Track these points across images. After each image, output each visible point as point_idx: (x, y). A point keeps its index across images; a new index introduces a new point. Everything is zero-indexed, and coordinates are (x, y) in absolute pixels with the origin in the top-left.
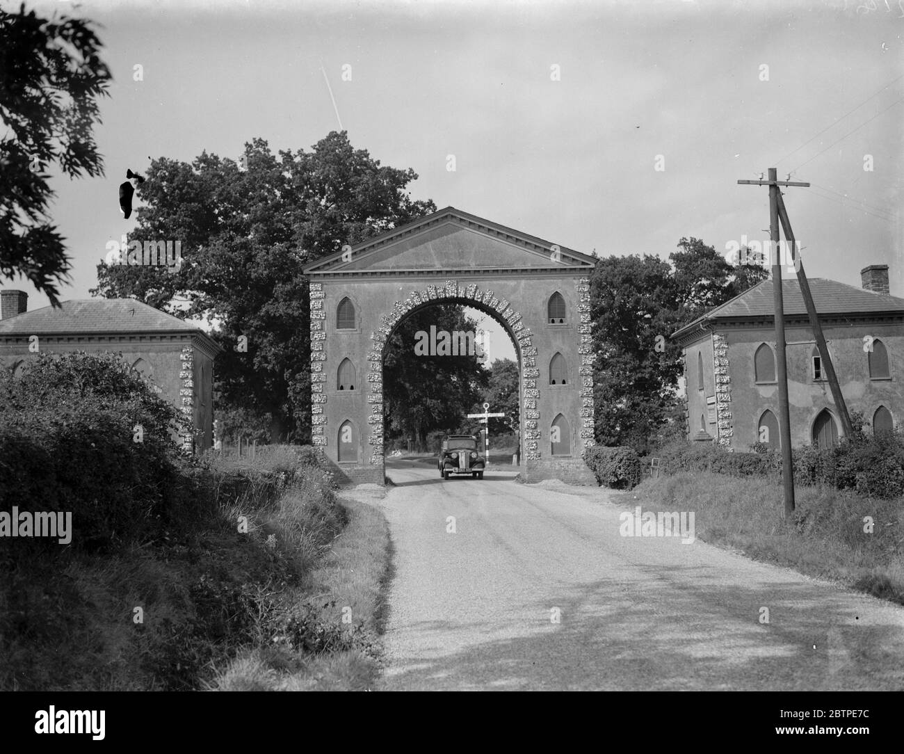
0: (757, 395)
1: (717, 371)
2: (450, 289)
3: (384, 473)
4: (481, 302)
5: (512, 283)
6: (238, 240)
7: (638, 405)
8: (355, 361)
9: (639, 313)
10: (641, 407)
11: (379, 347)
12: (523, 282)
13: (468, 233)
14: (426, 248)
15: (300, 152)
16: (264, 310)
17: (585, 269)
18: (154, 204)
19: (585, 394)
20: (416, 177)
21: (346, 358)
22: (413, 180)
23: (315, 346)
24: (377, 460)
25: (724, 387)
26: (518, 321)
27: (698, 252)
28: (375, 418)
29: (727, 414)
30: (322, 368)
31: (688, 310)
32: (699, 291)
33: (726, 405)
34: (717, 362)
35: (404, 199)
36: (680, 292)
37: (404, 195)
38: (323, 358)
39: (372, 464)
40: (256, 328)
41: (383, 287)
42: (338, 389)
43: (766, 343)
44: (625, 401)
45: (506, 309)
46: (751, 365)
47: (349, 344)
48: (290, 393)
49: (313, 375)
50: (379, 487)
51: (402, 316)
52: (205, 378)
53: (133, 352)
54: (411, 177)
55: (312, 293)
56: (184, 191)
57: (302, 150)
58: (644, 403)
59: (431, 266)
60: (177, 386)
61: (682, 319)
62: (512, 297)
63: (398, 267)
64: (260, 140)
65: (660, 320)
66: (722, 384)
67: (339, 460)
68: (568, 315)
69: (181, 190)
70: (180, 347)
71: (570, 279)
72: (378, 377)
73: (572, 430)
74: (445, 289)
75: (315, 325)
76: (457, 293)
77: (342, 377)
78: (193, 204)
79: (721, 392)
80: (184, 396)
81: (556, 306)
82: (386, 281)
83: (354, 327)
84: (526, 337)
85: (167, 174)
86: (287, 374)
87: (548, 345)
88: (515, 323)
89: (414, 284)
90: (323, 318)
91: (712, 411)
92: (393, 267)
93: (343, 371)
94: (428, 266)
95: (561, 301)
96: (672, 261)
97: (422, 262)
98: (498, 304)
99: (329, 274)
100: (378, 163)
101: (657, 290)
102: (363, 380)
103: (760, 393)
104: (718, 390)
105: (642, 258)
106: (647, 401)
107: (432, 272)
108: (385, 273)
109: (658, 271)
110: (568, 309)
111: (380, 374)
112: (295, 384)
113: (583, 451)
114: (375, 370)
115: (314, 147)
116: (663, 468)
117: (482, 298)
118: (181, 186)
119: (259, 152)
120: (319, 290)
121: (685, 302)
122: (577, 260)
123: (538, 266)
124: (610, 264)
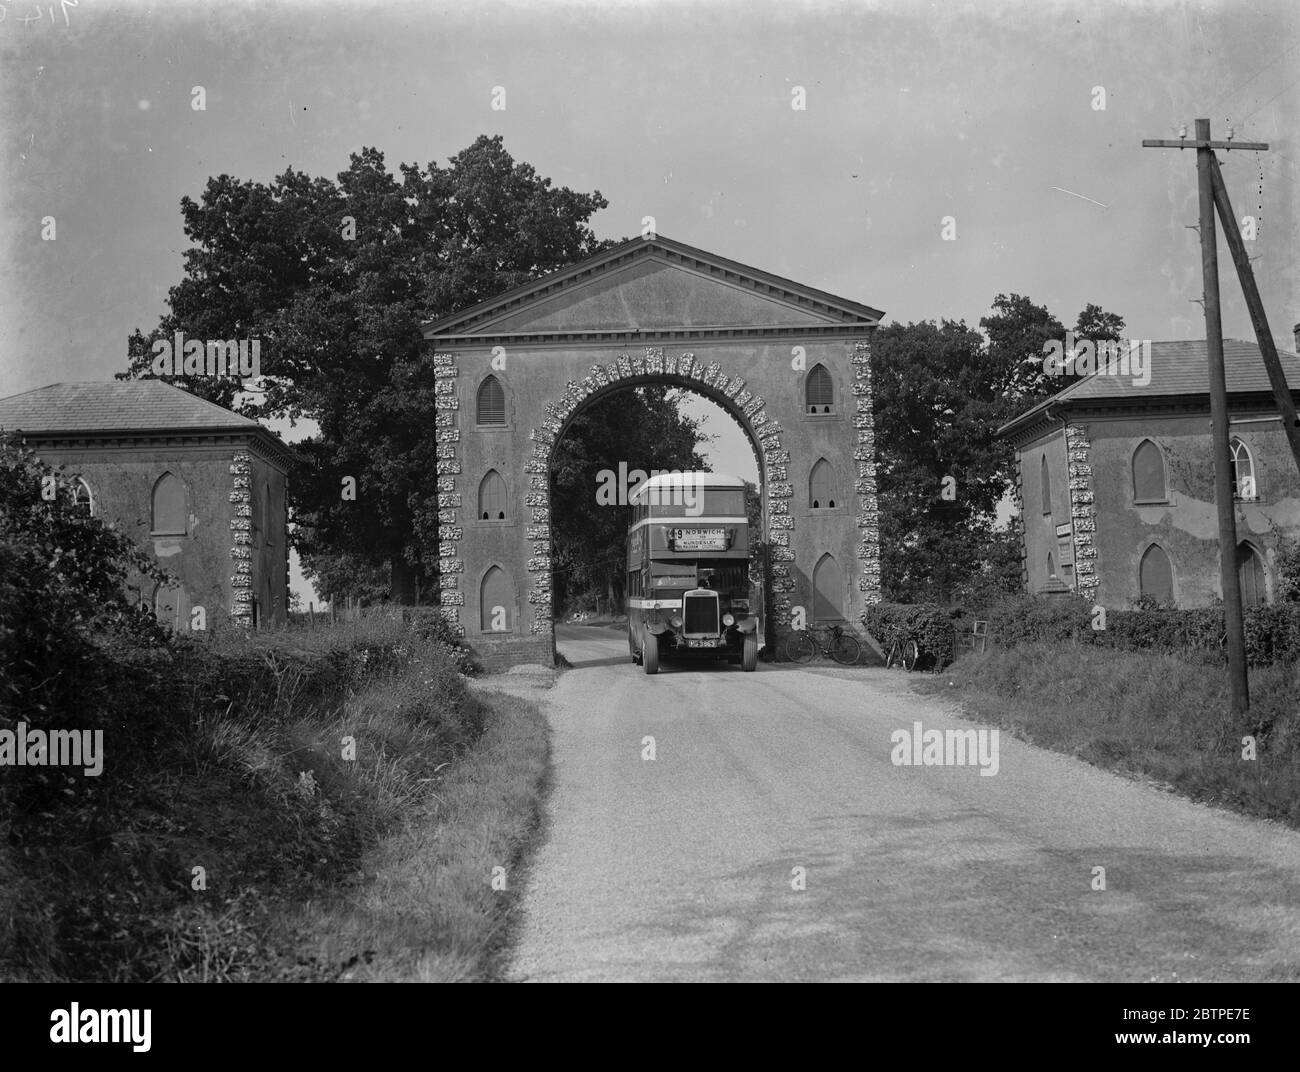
0: (1136, 522)
1: (1073, 484)
2: (653, 360)
3: (554, 648)
4: (702, 381)
5: (749, 351)
6: (337, 298)
7: (936, 542)
8: (507, 474)
9: (936, 407)
10: (941, 546)
11: (544, 452)
12: (767, 349)
13: (680, 273)
14: (614, 297)
15: (432, 166)
16: (376, 402)
17: (862, 327)
18: (210, 246)
19: (865, 522)
20: (604, 205)
21: (493, 470)
22: (599, 210)
23: (443, 451)
24: (543, 627)
25: (1085, 510)
26: (760, 409)
27: (1023, 314)
28: (538, 563)
29: (1089, 551)
30: (454, 486)
31: (1008, 402)
32: (1027, 374)
33: (1088, 537)
34: (1073, 470)
35: (586, 237)
36: (996, 376)
37: (586, 232)
38: (456, 469)
39: (534, 633)
40: (364, 429)
41: (547, 359)
42: (480, 518)
43: (1151, 439)
44: (916, 537)
45: (739, 392)
46: (1126, 474)
47: (497, 447)
48: (417, 528)
49: (441, 497)
50: (546, 669)
51: (579, 403)
52: (272, 501)
53: (156, 462)
54: (597, 205)
55: (438, 369)
56: (256, 226)
57: (435, 163)
58: (946, 539)
59: (625, 326)
60: (225, 515)
61: (1001, 416)
62: (750, 374)
63: (572, 328)
64: (373, 151)
65: (968, 416)
66: (1081, 504)
67: (482, 628)
68: (837, 400)
69: (252, 223)
70: (230, 453)
71: (840, 344)
72: (542, 498)
73: (846, 579)
74: (645, 362)
75: (443, 419)
76: (664, 368)
77: (485, 498)
78: (268, 244)
79: (1080, 517)
80: (237, 530)
81: (818, 383)
82: (552, 349)
83: (503, 422)
84: (774, 434)
85: (230, 200)
86: (411, 499)
87: (807, 448)
88: (754, 413)
89: (598, 354)
90: (456, 407)
91: (1065, 547)
92: (563, 328)
93: (486, 491)
94: (617, 326)
95: (827, 378)
96: (984, 329)
97: (609, 320)
98: (728, 383)
99: (464, 339)
100: (548, 182)
101: (963, 372)
102: (519, 503)
103: (1142, 517)
104: (1075, 514)
105: (939, 327)
106: (951, 536)
107: (624, 335)
108: (551, 337)
109: (963, 345)
110: (838, 391)
111: (545, 494)
112: (424, 514)
113: (864, 610)
114: (537, 488)
115: (453, 160)
116: (993, 636)
117: (703, 374)
118: (250, 219)
119: (369, 168)
120: (447, 365)
121: (1004, 390)
122: (851, 315)
123: (789, 323)
124: (894, 335)
